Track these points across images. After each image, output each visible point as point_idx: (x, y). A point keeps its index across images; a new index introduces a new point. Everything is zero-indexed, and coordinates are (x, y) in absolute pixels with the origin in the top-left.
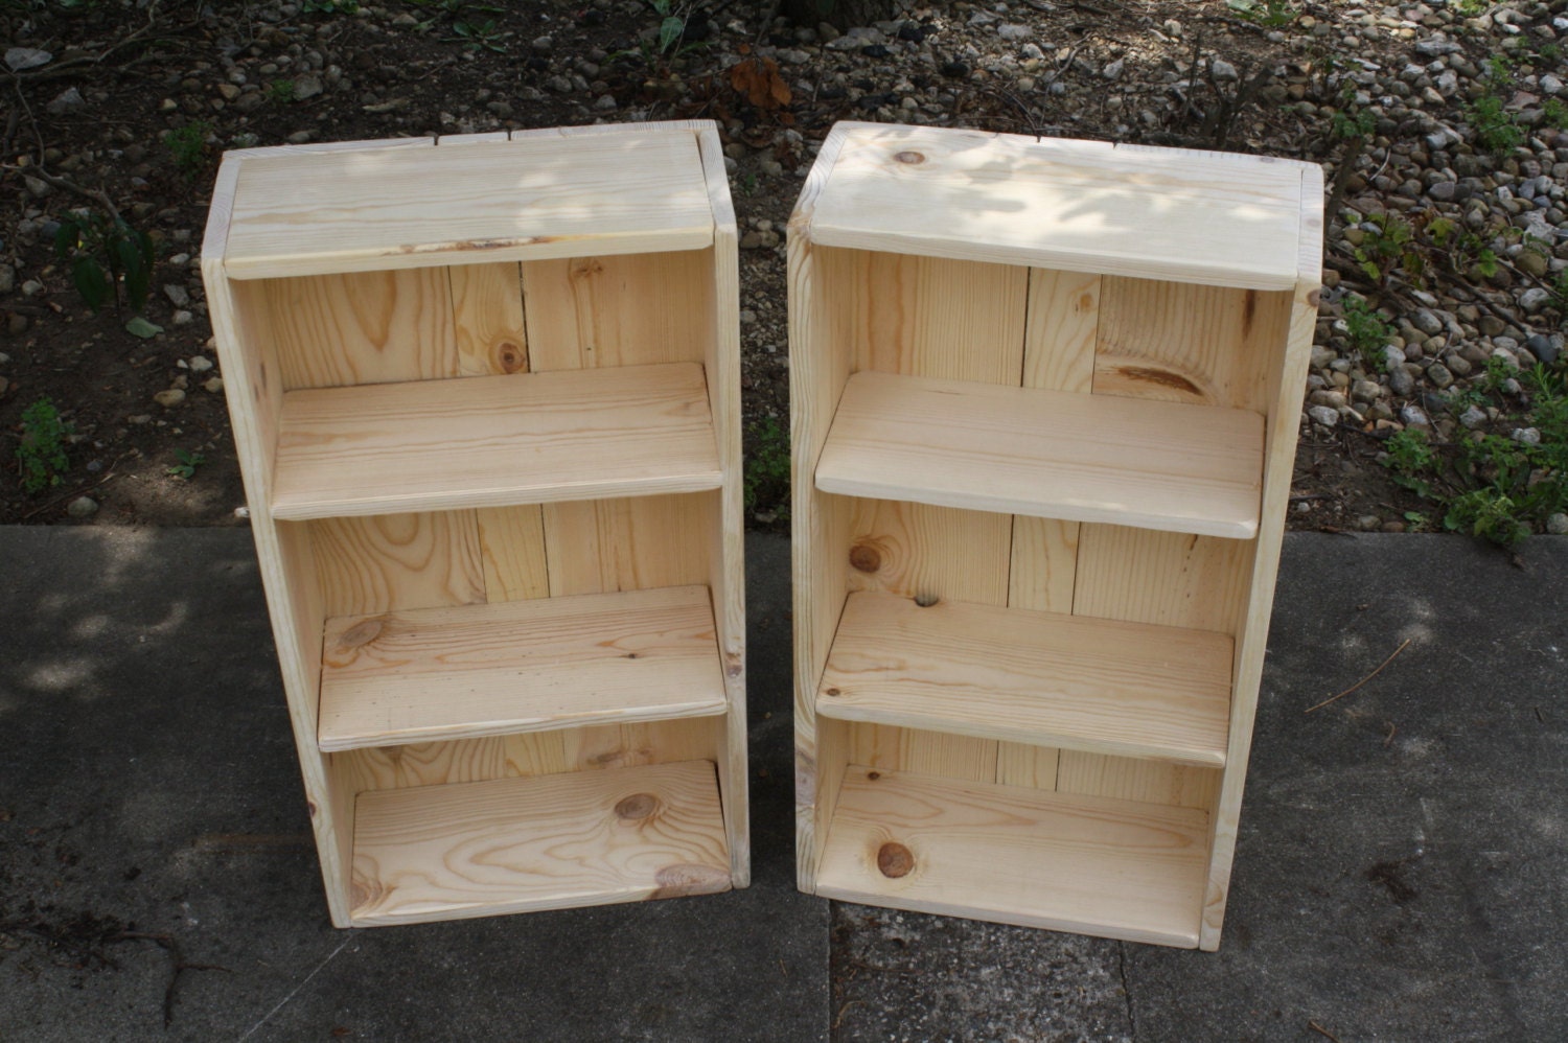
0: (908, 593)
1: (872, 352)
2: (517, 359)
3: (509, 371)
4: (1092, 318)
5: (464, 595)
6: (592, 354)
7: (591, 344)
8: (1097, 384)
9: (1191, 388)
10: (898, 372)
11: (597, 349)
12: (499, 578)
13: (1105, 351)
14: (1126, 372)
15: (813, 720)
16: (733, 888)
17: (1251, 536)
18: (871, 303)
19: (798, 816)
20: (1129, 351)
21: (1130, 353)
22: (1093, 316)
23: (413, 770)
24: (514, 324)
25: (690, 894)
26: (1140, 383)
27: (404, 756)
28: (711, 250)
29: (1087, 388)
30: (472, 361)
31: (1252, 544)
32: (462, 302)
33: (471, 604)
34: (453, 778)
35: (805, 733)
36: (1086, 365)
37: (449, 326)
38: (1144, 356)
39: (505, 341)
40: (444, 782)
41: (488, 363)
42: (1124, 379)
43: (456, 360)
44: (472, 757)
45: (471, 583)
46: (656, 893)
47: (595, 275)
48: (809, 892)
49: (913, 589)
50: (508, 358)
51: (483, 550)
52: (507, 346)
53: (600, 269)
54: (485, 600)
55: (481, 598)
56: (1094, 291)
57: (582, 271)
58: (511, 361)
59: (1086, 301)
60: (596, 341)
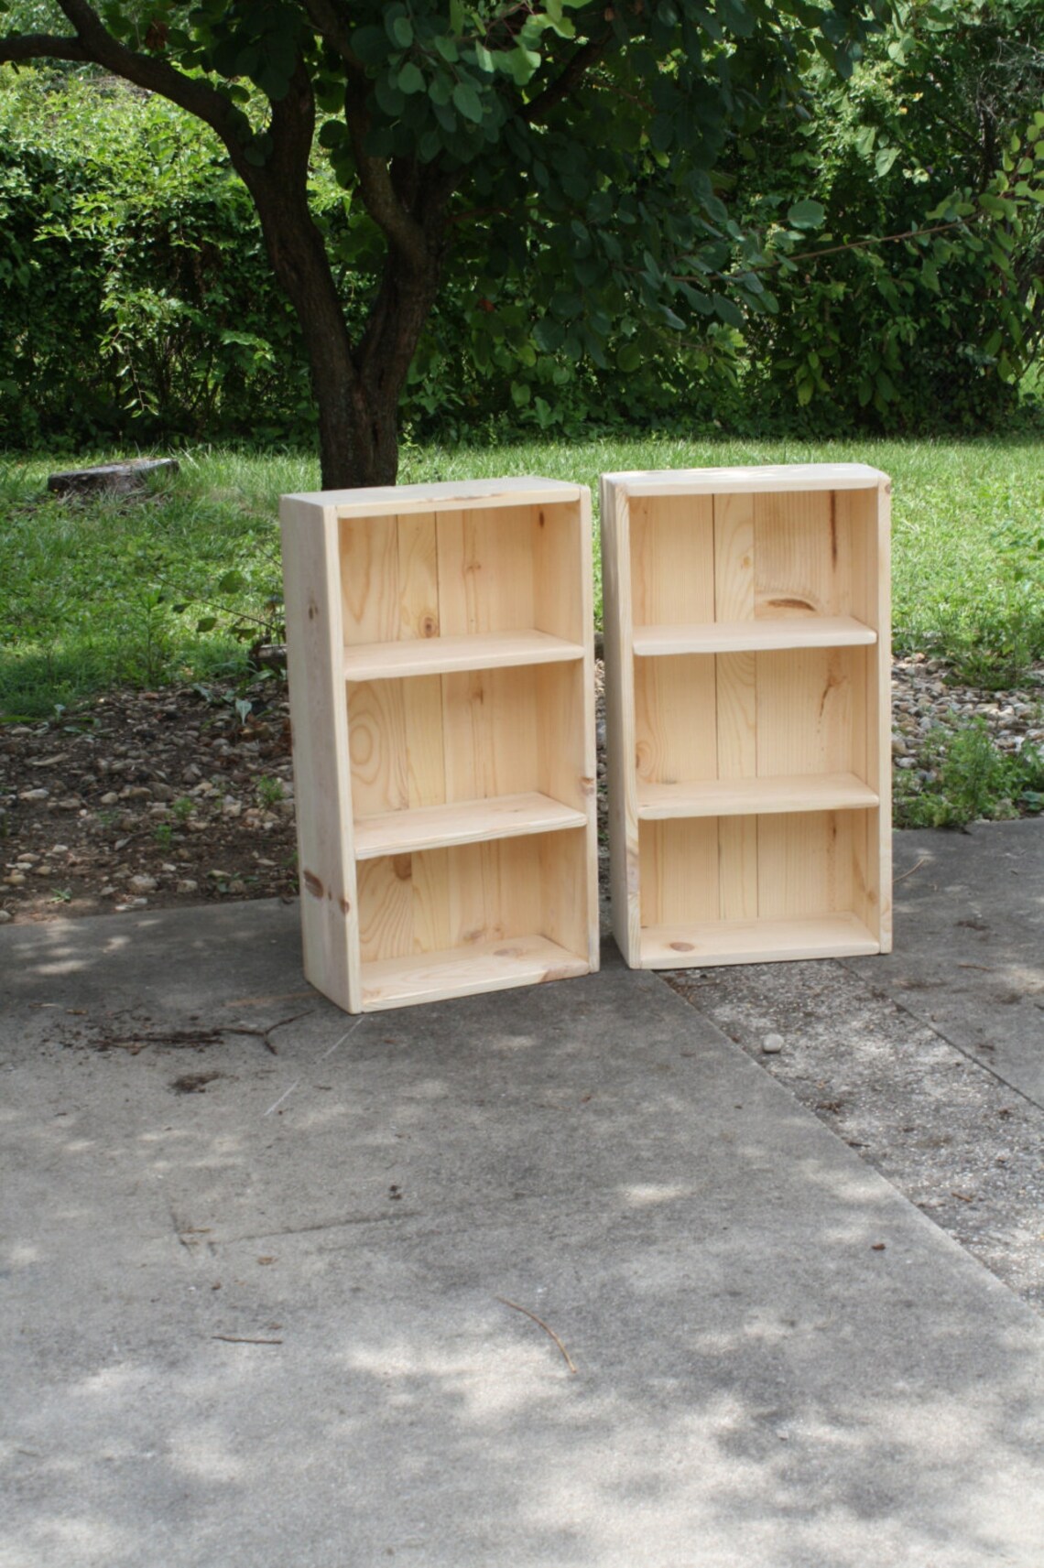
2: (433, 627)
3: (428, 636)
4: (751, 571)
5: (396, 802)
6: (474, 624)
7: (473, 618)
8: (759, 614)
9: (809, 607)
11: (477, 622)
13: (759, 592)
14: (773, 603)
15: (637, 825)
16: (590, 972)
17: (874, 641)
19: (629, 902)
21: (772, 591)
22: (751, 569)
24: (432, 604)
25: (566, 976)
26: (781, 609)
28: (578, 502)
30: (411, 628)
31: (875, 647)
32: (404, 589)
33: (399, 809)
36: (750, 602)
37: (397, 605)
38: (780, 591)
39: (426, 615)
41: (417, 631)
42: (772, 608)
43: (400, 629)
44: (394, 937)
45: (400, 794)
46: (546, 976)
47: (477, 570)
48: (637, 968)
49: (660, 777)
50: (428, 627)
52: (428, 619)
53: (480, 567)
54: (407, 807)
55: (405, 805)
56: (751, 554)
57: (471, 568)
58: (430, 629)
59: (746, 561)
60: (476, 615)
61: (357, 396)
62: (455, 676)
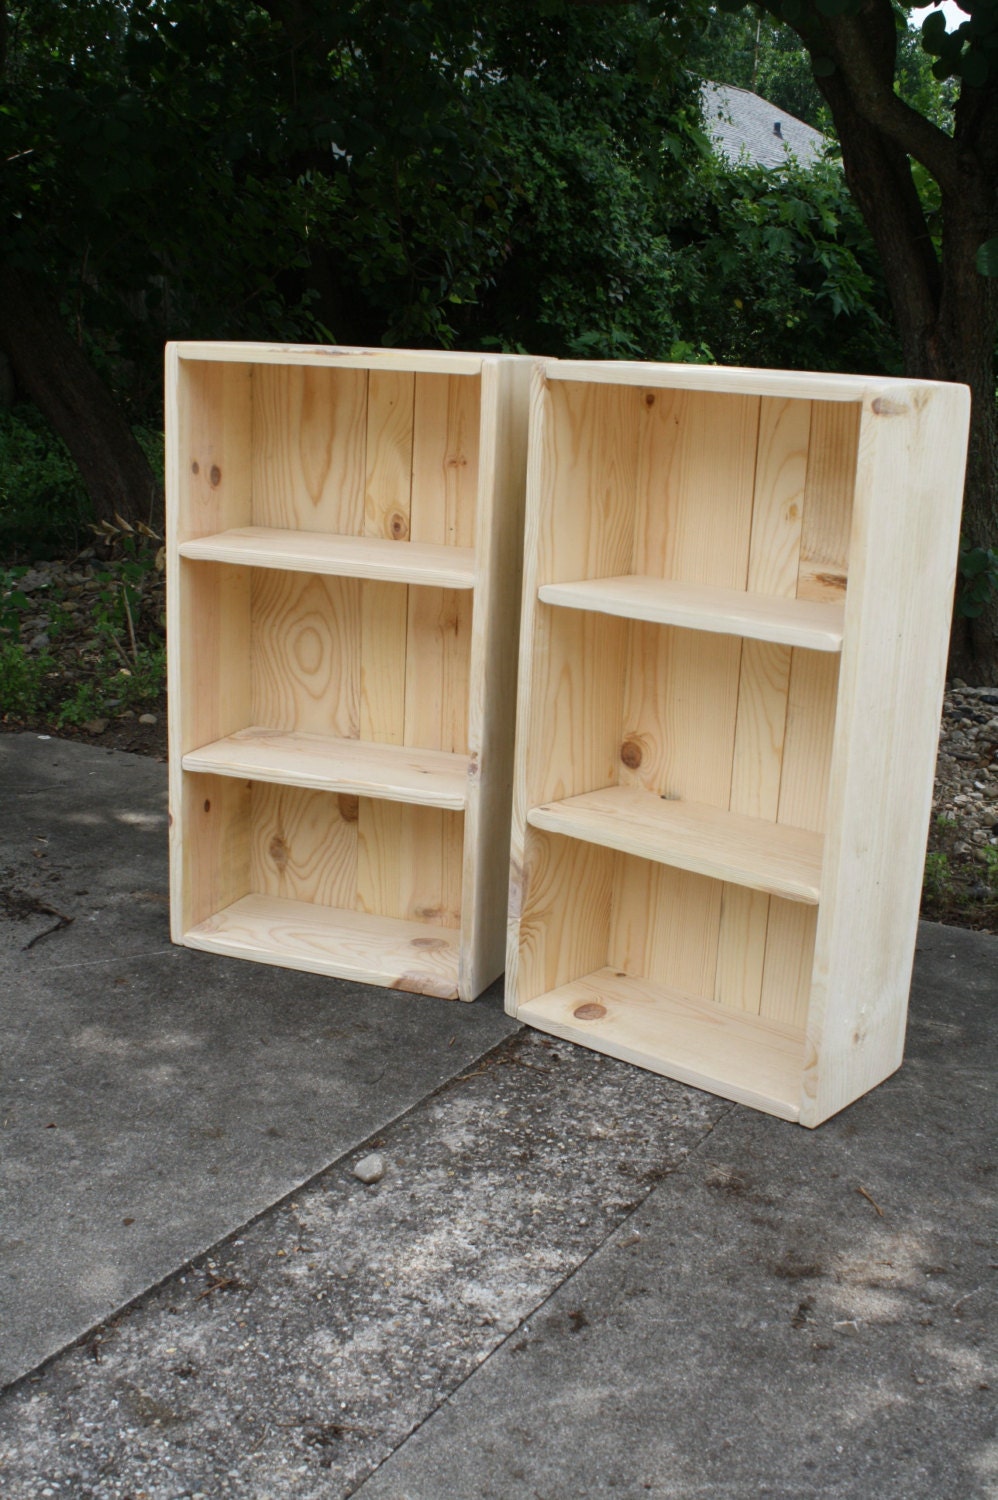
0: (659, 790)
1: (646, 559)
2: (402, 528)
3: (396, 538)
4: (797, 527)
5: (345, 728)
6: (453, 533)
7: (453, 526)
8: (800, 589)
10: (663, 577)
11: (457, 530)
12: (370, 719)
13: (807, 559)
14: (821, 578)
15: (524, 828)
16: (458, 999)
18: (648, 514)
19: (509, 928)
20: (824, 558)
21: (825, 561)
22: (798, 523)
23: (293, 883)
24: (404, 500)
25: (424, 992)
26: (830, 588)
27: (287, 868)
29: (792, 594)
30: (373, 525)
31: (839, 657)
32: (371, 475)
33: (349, 737)
34: (318, 899)
35: (518, 841)
36: (792, 572)
37: (361, 494)
38: (835, 563)
39: (396, 512)
40: (311, 901)
41: (383, 528)
42: (819, 585)
43: (363, 522)
44: (334, 883)
45: (351, 719)
46: (399, 982)
47: (461, 467)
48: (512, 1015)
49: (663, 788)
50: (397, 526)
51: (363, 691)
52: (397, 517)
53: (465, 463)
54: (358, 737)
55: (356, 734)
56: (799, 501)
57: (453, 462)
58: (398, 529)
59: (793, 510)
60: (457, 523)
61: (930, 343)
62: (425, 591)
